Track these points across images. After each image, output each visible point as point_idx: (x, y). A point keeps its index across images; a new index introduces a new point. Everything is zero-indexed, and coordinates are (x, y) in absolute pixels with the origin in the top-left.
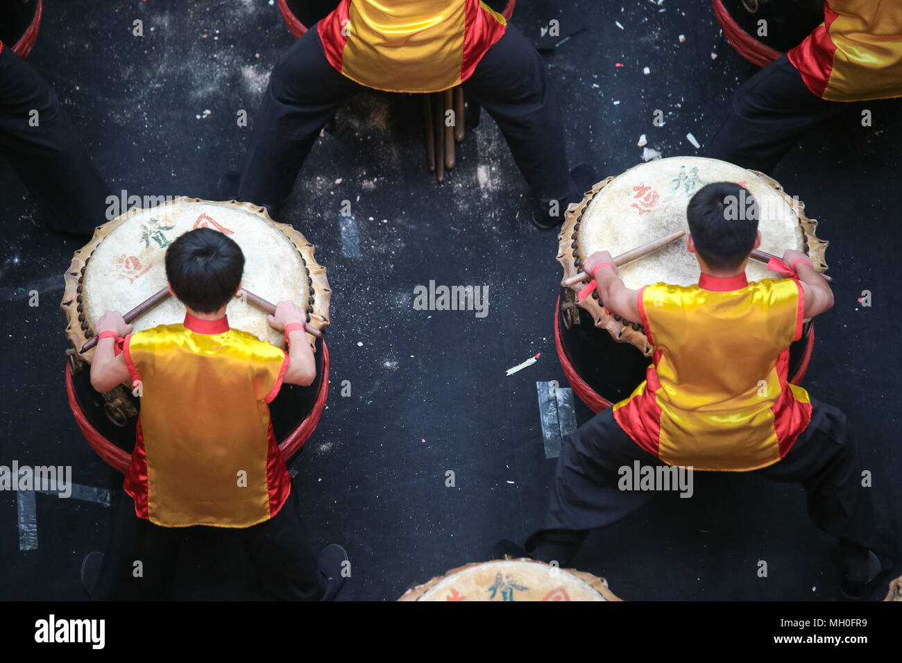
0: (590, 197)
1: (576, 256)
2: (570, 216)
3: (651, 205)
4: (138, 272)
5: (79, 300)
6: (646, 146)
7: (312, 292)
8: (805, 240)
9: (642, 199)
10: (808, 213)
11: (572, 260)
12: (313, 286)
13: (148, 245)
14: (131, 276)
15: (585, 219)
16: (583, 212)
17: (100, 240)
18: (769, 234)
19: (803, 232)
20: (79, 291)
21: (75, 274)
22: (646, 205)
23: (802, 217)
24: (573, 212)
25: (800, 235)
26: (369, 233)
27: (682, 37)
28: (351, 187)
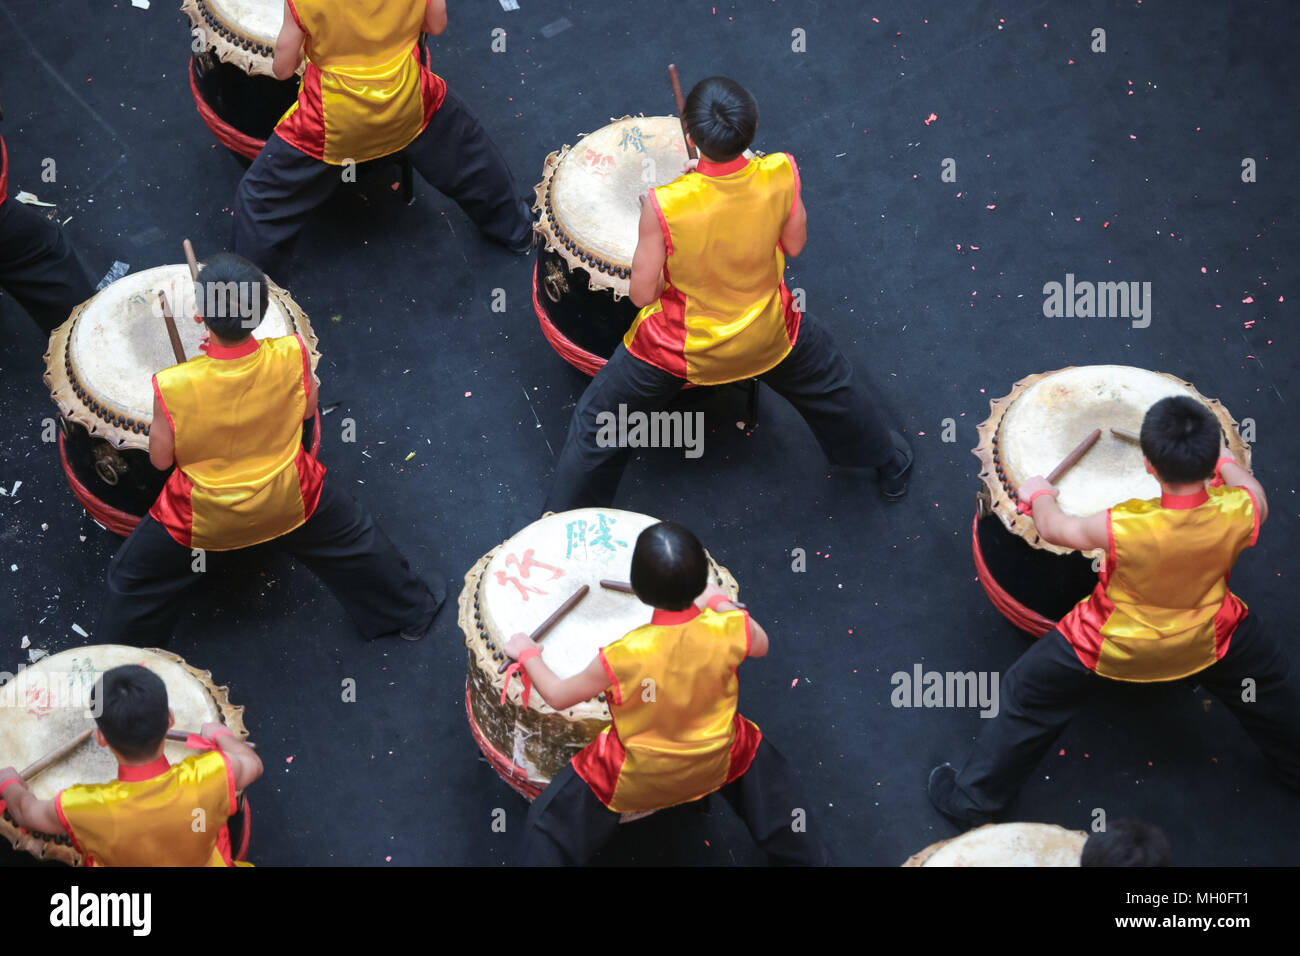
6: (29, 648)
8: (219, 710)
10: (217, 681)
19: (215, 701)
23: (211, 685)
25: (212, 706)
27: (44, 526)
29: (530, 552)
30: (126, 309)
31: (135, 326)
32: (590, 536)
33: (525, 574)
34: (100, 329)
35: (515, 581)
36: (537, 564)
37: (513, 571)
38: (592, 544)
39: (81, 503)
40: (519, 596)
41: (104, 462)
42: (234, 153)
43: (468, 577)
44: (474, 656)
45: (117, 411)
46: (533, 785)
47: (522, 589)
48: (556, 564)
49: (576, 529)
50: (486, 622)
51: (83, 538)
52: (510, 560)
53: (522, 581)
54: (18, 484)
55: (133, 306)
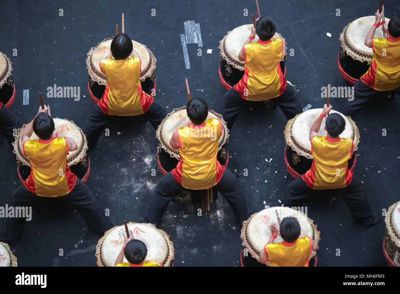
0: (250, 219)
1: (246, 236)
2: (244, 224)
3: (268, 221)
4: (117, 245)
5: (100, 254)
6: (265, 204)
7: (169, 249)
8: (314, 231)
9: (265, 219)
10: (314, 223)
11: (245, 238)
12: (169, 247)
13: (120, 236)
14: (116, 246)
15: (249, 225)
16: (248, 223)
17: (106, 235)
18: (303, 229)
19: (313, 228)
20: (100, 251)
21: (99, 246)
22: (266, 221)
23: (313, 224)
24: (245, 223)
25: (312, 230)
26: (185, 231)
27: (276, 172)
28: (179, 218)
30: (310, 118)
34: (302, 122)
39: (287, 168)
41: (295, 158)
42: (346, 80)
43: (389, 208)
44: (387, 231)
45: (301, 145)
50: (393, 222)
51: (285, 177)
54: (271, 159)
55: (312, 118)
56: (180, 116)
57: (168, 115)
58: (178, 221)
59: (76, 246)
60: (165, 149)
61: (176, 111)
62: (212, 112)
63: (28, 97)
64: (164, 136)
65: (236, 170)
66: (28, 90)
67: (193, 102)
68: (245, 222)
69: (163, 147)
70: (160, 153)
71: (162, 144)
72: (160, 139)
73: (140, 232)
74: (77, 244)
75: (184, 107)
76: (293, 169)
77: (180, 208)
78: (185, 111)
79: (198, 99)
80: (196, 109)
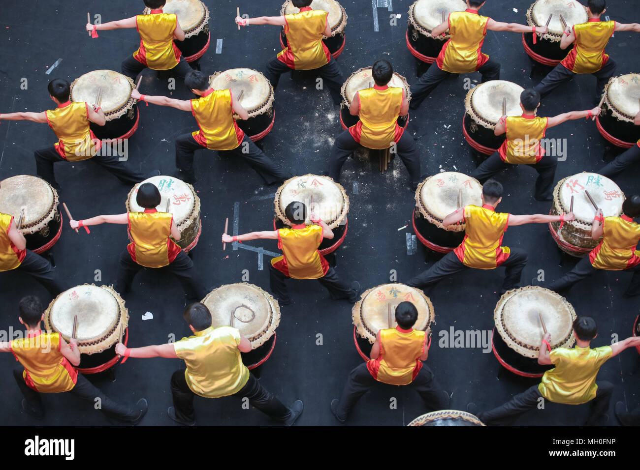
0: (425, 181)
3: (442, 185)
4: (296, 194)
6: (441, 168)
7: (344, 203)
9: (440, 183)
11: (419, 199)
12: (345, 201)
13: (299, 187)
15: (423, 188)
16: (423, 185)
17: (286, 184)
20: (279, 198)
21: (278, 194)
26: (361, 187)
27: (453, 138)
28: (357, 174)
29: (577, 181)
30: (490, 89)
31: (491, 94)
32: (594, 181)
33: (574, 186)
34: (482, 92)
35: (571, 187)
36: (578, 184)
37: (571, 184)
38: (594, 183)
39: (464, 135)
40: (571, 191)
41: (472, 126)
42: (529, 55)
43: (558, 183)
44: (554, 204)
45: (480, 114)
46: (560, 241)
47: (572, 190)
48: (583, 185)
49: (591, 178)
50: (560, 196)
51: (462, 144)
52: (571, 181)
53: (573, 187)
54: (450, 126)
55: (493, 89)
56: (366, 75)
57: (354, 74)
58: (355, 177)
59: (256, 192)
60: (349, 106)
61: (362, 70)
62: (396, 74)
63: (221, 47)
64: (348, 94)
65: (415, 134)
66: (222, 40)
67: (379, 64)
68: (419, 184)
69: (347, 104)
70: (343, 110)
71: (346, 101)
72: (344, 96)
73: (318, 184)
74: (258, 190)
75: (370, 67)
76: (470, 136)
77: (358, 165)
78: (371, 71)
79: (384, 60)
80: (381, 71)
